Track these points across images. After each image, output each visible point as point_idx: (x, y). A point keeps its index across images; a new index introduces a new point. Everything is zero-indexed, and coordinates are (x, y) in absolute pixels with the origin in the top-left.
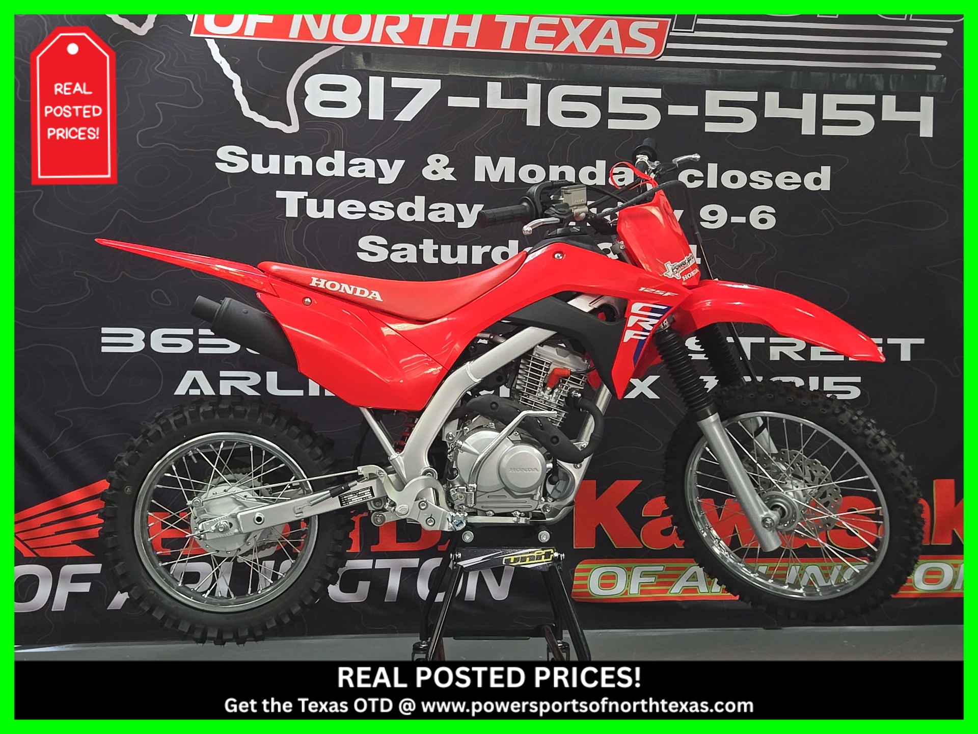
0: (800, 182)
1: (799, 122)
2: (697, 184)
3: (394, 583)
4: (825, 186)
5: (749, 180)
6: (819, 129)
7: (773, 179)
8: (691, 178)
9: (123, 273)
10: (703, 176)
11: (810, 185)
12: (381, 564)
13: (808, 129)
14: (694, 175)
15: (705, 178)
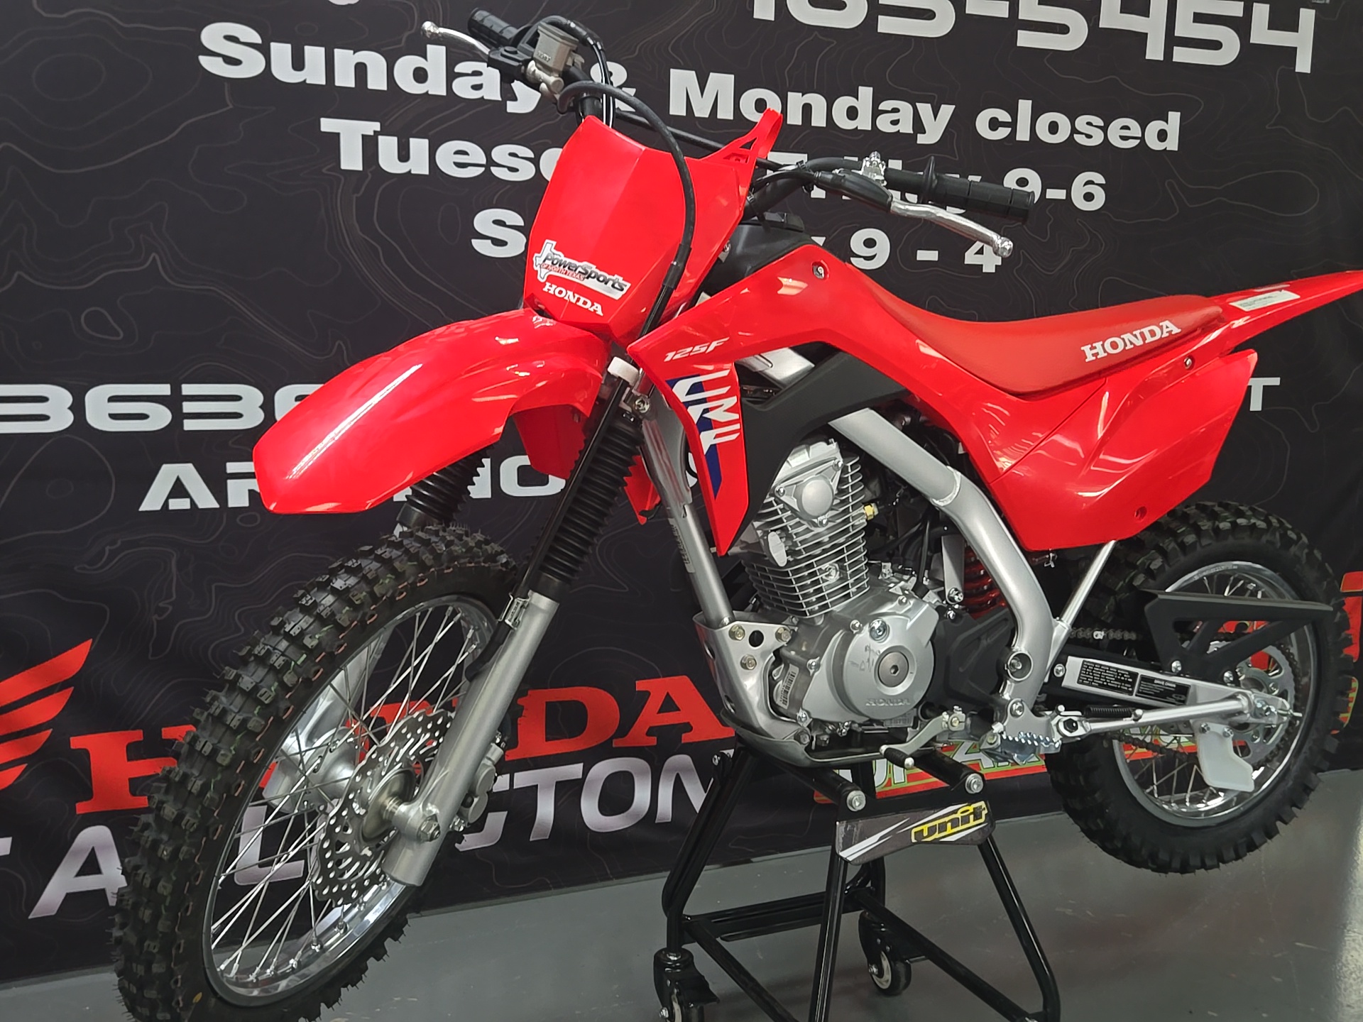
0: (1140, 135)
1: (1143, 37)
2: (1003, 133)
3: (546, 809)
4: (1172, 144)
5: (1074, 130)
6: (1168, 52)
7: (1104, 129)
8: (994, 124)
9: (19, 276)
10: (1010, 120)
11: (1154, 143)
12: (523, 779)
13: (1155, 51)
14: (997, 119)
15: (1013, 125)
